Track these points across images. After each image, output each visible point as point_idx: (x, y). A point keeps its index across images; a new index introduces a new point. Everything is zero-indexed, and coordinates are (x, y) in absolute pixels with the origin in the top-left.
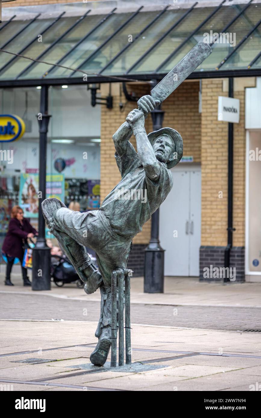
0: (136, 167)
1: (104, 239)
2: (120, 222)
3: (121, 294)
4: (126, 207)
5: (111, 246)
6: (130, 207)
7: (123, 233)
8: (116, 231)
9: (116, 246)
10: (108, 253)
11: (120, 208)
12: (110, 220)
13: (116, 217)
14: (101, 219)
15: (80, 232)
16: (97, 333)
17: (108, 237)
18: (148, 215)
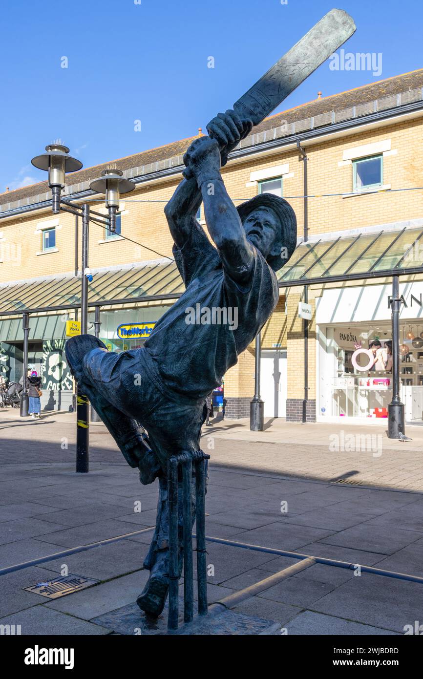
0: (209, 267)
1: (150, 400)
2: (178, 367)
3: (187, 496)
4: (188, 338)
5: (163, 412)
6: (196, 339)
7: (185, 389)
8: (171, 384)
9: (173, 413)
10: (160, 426)
11: (177, 341)
12: (160, 363)
13: (170, 358)
14: (144, 363)
15: (110, 387)
16: (147, 562)
17: (157, 395)
18: (231, 355)
